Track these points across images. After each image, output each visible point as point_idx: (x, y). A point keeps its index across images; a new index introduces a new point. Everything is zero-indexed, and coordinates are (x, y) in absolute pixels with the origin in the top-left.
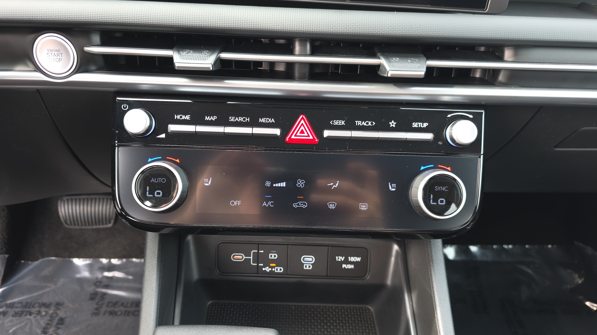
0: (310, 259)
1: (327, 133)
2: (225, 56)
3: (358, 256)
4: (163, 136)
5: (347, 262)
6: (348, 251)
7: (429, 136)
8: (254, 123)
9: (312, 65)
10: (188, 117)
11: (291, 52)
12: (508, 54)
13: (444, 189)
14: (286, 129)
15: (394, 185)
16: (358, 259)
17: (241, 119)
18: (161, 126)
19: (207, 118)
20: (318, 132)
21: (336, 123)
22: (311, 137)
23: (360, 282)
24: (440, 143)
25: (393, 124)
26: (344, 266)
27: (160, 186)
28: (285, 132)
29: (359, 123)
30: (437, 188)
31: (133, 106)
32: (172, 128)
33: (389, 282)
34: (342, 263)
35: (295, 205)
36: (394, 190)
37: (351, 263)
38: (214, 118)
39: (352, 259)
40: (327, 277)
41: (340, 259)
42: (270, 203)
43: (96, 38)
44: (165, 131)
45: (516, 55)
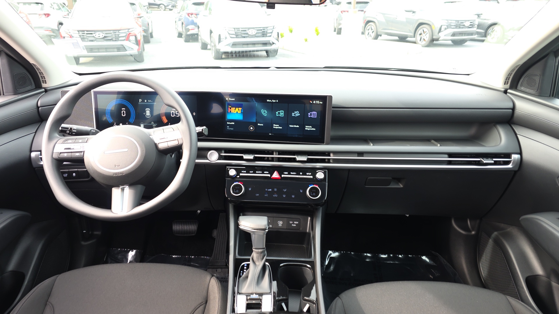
0: (281, 223)
1: (283, 176)
2: (256, 155)
3: (297, 222)
4: (238, 177)
5: (293, 223)
6: (294, 220)
7: (312, 177)
8: (263, 173)
9: (279, 158)
10: (245, 172)
11: (273, 154)
12: (331, 155)
13: (315, 191)
14: (272, 175)
15: (302, 190)
16: (297, 223)
17: (259, 172)
18: (238, 174)
19: (250, 172)
20: (281, 176)
21: (286, 173)
22: (278, 177)
23: (298, 231)
24: (315, 179)
25: (301, 173)
26: (292, 225)
27: (238, 189)
28: (271, 175)
29: (291, 173)
30: (313, 190)
31: (231, 169)
32: (241, 174)
33: (308, 231)
34: (292, 224)
35: (274, 196)
36: (302, 192)
37: (295, 224)
38: (252, 172)
39: (295, 223)
40: (287, 229)
41: (291, 222)
42: (267, 195)
43: (223, 152)
44: (239, 175)
45: (333, 155)
